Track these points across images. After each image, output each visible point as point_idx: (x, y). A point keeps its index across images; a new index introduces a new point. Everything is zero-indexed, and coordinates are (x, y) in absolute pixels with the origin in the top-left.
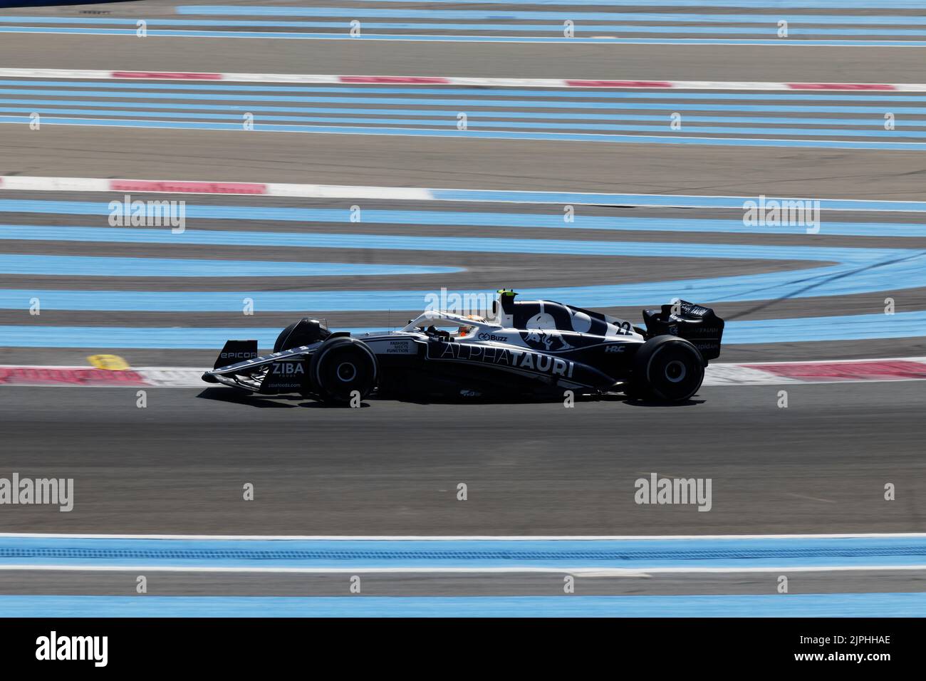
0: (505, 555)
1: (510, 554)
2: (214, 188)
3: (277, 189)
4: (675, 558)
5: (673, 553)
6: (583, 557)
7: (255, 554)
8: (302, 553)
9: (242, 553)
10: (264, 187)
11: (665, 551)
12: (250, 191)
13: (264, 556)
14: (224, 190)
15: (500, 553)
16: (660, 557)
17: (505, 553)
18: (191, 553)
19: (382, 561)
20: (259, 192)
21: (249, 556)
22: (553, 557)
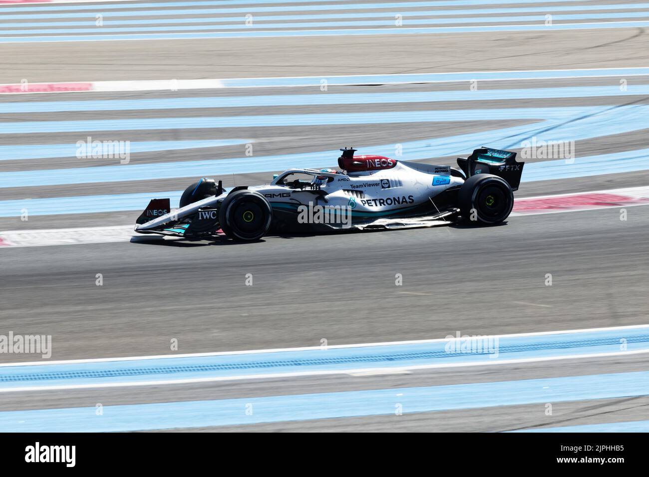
0: (297, 363)
1: (301, 361)
2: (51, 88)
3: (100, 86)
4: (430, 357)
5: (427, 353)
6: (357, 361)
7: (100, 374)
8: (137, 370)
9: (85, 373)
10: (90, 85)
11: (421, 352)
12: (80, 89)
13: (107, 374)
14: (59, 89)
15: (292, 362)
16: (418, 357)
17: (296, 361)
18: (50, 375)
19: (201, 372)
20: (87, 89)
21: (95, 375)
22: (334, 362)
